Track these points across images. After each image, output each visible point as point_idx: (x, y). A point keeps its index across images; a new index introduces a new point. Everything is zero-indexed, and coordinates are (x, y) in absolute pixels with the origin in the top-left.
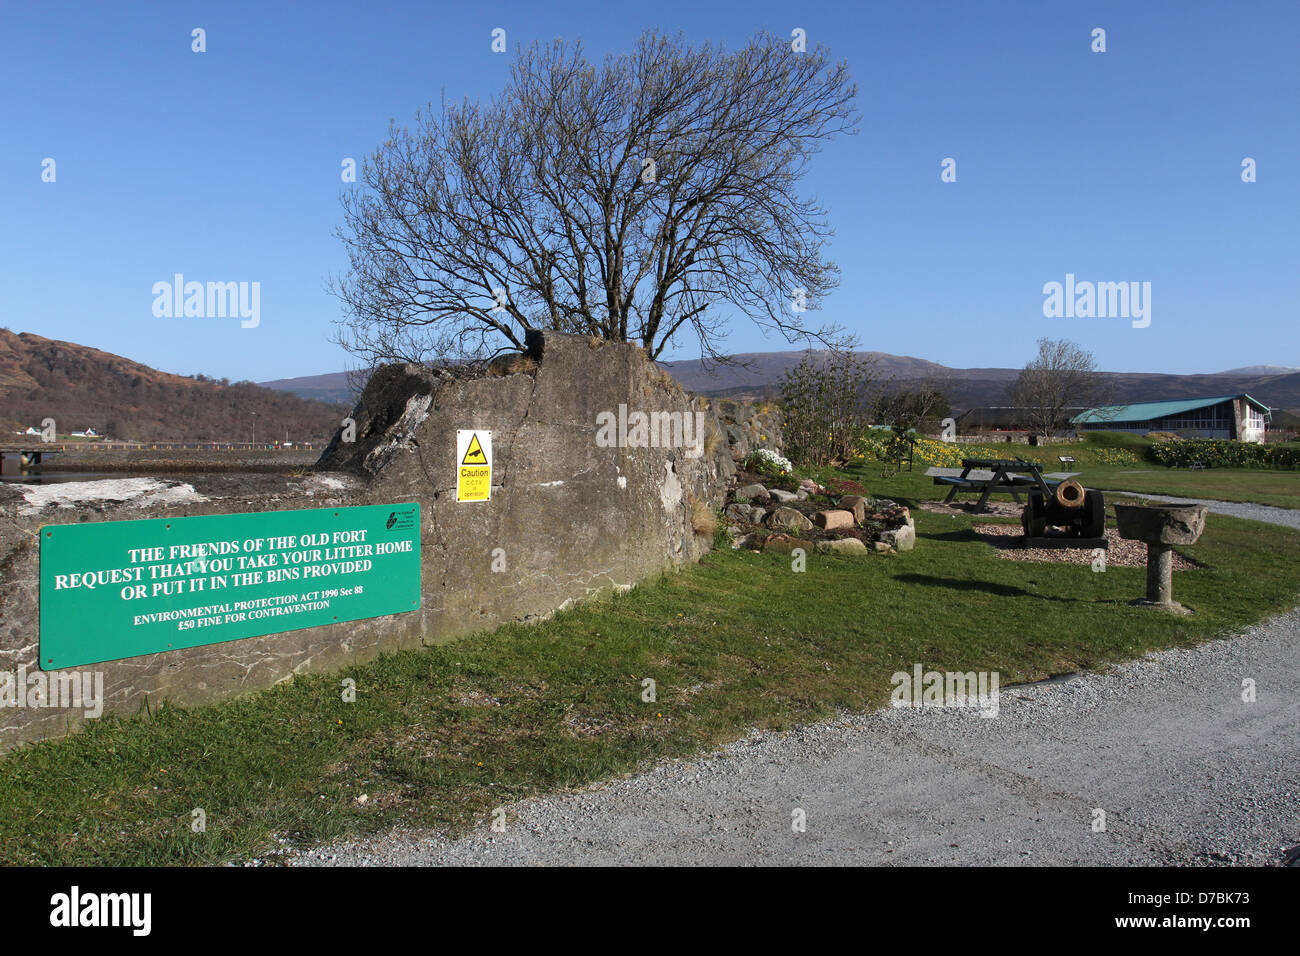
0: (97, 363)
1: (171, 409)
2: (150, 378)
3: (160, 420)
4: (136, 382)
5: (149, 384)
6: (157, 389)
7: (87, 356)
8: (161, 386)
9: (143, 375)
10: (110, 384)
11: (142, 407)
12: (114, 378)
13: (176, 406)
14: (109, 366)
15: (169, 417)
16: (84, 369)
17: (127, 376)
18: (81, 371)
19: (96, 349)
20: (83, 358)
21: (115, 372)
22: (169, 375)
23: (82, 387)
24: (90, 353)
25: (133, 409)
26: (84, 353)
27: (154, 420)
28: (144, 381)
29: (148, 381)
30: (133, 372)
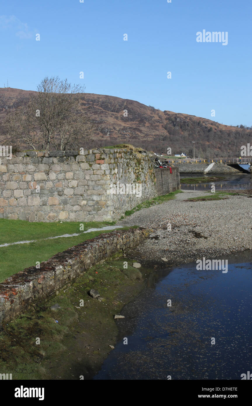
0: (194, 122)
1: (224, 143)
2: (216, 128)
3: (219, 148)
4: (210, 130)
5: (216, 131)
6: (219, 133)
7: (189, 119)
8: (221, 131)
9: (213, 127)
10: (199, 132)
11: (211, 142)
12: (201, 129)
13: (227, 141)
14: (199, 123)
15: (223, 146)
16: (188, 125)
17: (206, 128)
18: (187, 126)
19: (194, 116)
20: (188, 120)
21: (201, 126)
22: (226, 126)
23: (186, 134)
24: (190, 118)
25: (207, 143)
26: (189, 118)
27: (216, 148)
28: (213, 129)
29: (216, 129)
30: (209, 126)
